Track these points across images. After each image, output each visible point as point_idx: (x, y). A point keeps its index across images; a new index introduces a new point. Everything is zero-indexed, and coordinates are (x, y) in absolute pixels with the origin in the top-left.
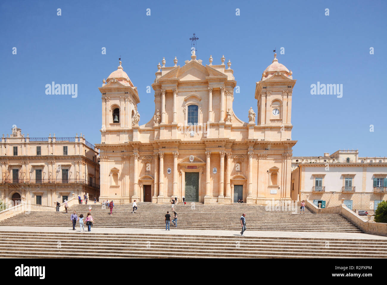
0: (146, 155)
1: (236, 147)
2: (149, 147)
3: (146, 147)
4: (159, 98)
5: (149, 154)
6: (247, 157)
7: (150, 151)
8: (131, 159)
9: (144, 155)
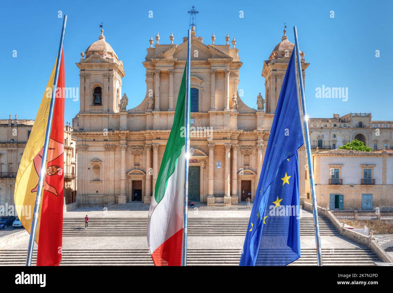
0: (135, 145)
1: (243, 137)
2: (140, 135)
3: (135, 135)
4: (152, 79)
5: (139, 144)
6: (255, 148)
7: (141, 140)
8: (117, 149)
9: (133, 145)
